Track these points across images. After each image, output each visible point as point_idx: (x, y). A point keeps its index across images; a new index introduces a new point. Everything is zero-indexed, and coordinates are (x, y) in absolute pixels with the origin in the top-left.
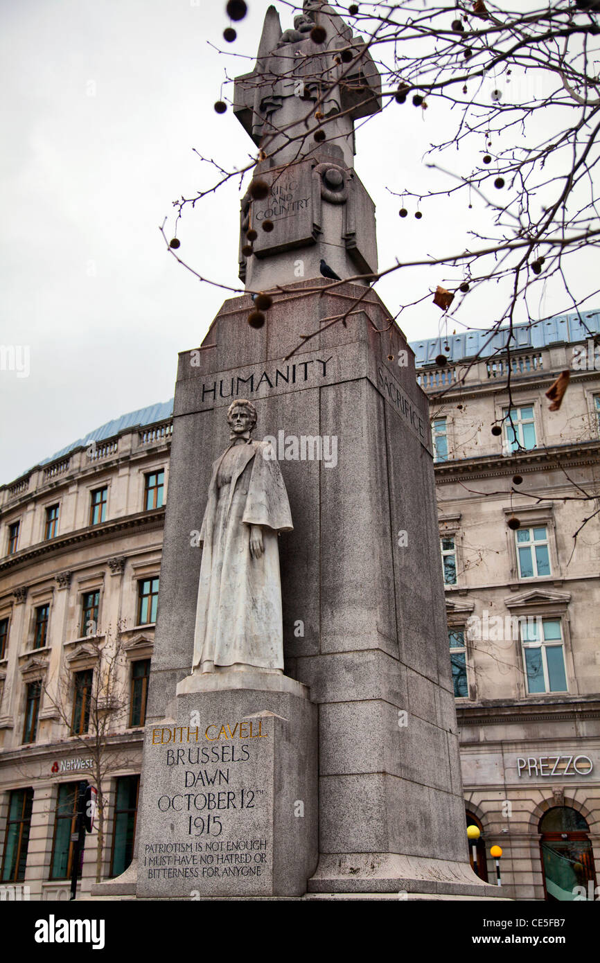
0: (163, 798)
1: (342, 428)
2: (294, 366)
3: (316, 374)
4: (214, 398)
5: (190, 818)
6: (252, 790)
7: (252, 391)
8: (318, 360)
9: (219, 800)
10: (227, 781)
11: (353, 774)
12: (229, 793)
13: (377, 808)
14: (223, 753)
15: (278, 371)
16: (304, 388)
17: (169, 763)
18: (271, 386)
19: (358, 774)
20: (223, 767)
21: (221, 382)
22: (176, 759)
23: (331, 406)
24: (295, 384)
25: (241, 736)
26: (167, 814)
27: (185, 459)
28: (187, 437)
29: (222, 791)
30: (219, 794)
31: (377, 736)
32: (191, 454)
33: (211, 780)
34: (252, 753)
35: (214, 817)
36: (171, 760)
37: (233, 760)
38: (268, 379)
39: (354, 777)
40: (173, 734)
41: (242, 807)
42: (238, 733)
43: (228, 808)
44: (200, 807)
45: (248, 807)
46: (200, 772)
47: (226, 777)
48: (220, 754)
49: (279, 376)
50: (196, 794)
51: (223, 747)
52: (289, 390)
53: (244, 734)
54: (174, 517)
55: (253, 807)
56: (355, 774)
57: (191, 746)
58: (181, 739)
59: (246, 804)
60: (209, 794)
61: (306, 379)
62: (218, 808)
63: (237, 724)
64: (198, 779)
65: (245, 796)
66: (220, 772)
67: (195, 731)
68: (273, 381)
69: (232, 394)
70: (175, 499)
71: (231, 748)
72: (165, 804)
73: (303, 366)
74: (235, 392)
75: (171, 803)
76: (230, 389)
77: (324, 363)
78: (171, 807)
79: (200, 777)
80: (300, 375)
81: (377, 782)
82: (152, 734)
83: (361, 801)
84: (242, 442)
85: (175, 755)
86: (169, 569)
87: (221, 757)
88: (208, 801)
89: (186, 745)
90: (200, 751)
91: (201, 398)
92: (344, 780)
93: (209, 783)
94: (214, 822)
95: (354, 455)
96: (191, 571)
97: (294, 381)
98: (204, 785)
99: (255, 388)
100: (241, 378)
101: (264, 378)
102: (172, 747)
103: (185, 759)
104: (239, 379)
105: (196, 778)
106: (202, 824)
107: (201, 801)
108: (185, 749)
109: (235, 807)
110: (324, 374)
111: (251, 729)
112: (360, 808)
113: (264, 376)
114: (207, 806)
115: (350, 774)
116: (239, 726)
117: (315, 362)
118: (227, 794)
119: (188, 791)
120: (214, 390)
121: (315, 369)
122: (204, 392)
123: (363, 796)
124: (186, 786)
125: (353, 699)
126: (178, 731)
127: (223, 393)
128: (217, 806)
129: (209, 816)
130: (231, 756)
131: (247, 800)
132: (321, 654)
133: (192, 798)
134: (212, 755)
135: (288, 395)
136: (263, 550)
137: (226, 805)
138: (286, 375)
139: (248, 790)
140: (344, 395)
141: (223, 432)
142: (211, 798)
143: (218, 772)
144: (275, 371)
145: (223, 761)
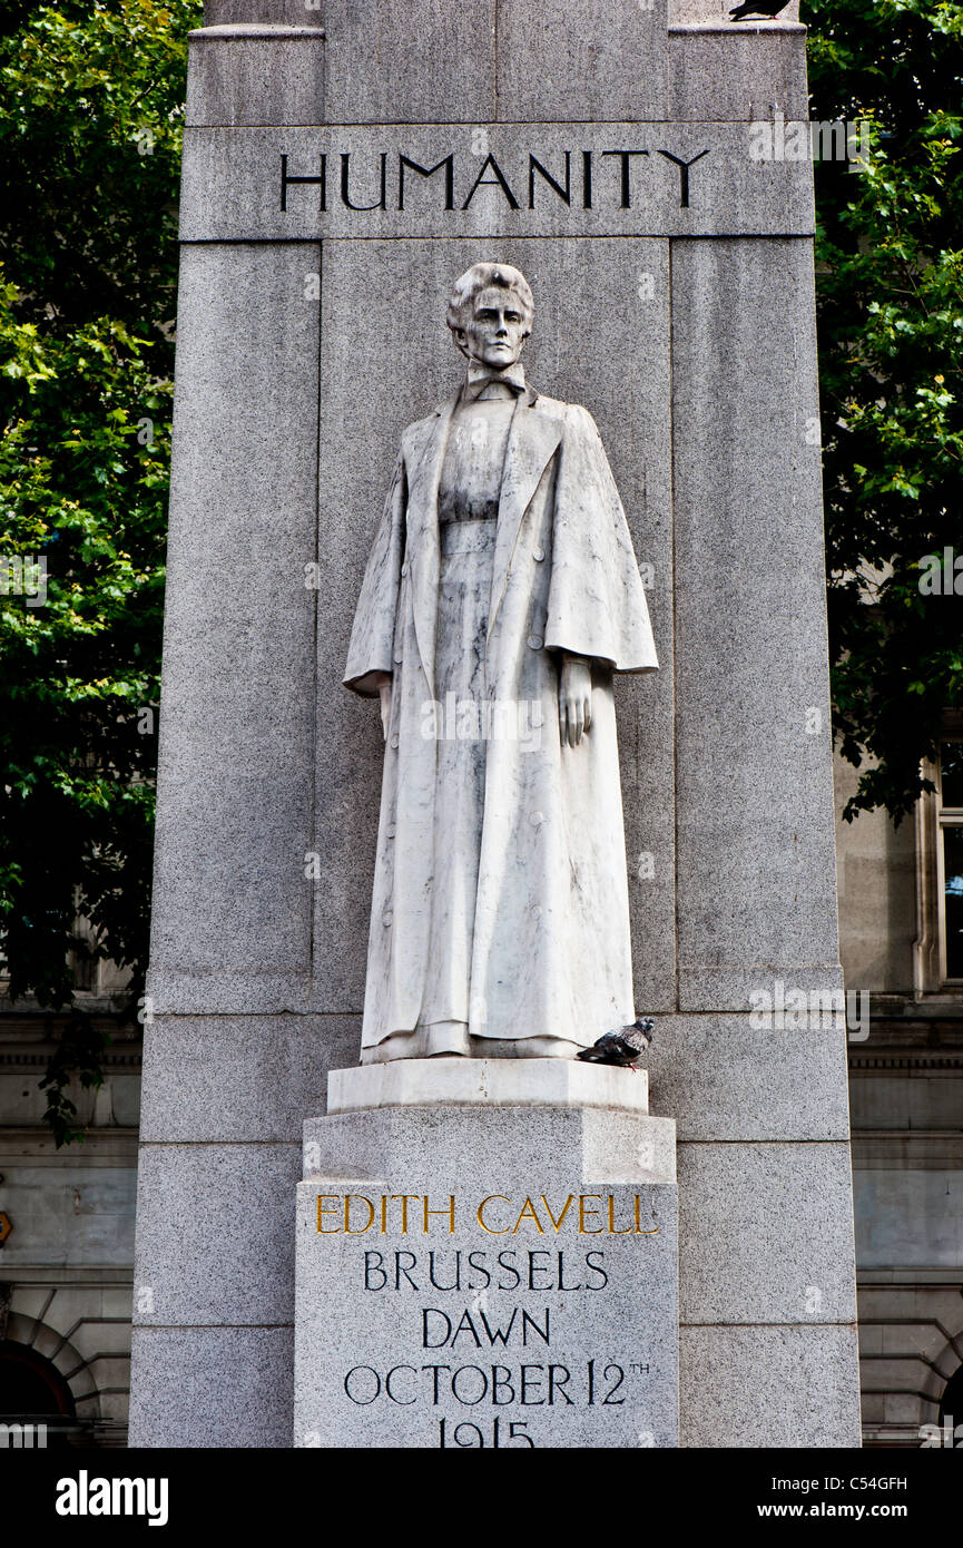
0: (358, 1371)
1: (740, 374)
2: (587, 156)
3: (659, 196)
4: (323, 208)
5: (442, 1423)
6: (618, 1362)
7: (449, 205)
8: (665, 153)
9: (524, 1384)
10: (547, 1339)
11: (771, 1325)
12: (551, 1368)
13: (836, 1407)
14: (531, 1269)
15: (534, 162)
16: (619, 230)
17: (372, 1286)
18: (514, 205)
19: (784, 1324)
20: (535, 1305)
21: (345, 158)
22: (392, 1276)
23: (704, 298)
24: (593, 213)
25: (582, 1229)
26: (372, 1411)
27: (227, 385)
28: (231, 315)
29: (532, 1361)
30: (523, 1368)
31: (838, 1232)
32: (248, 371)
33: (499, 1333)
34: (614, 1271)
35: (512, 1425)
36: (376, 1279)
37: (561, 1287)
38: (502, 181)
39: (774, 1332)
40: (378, 1211)
41: (591, 1402)
42: (572, 1221)
43: (551, 1403)
44: (471, 1398)
45: (606, 1402)
46: (466, 1313)
47: (544, 1330)
48: (524, 1270)
49: (538, 177)
50: (455, 1366)
51: (531, 1254)
52: (572, 227)
53: (593, 1223)
54: (199, 561)
55: (620, 1402)
56: (775, 1324)
57: (436, 1245)
58: (405, 1224)
59: (600, 1396)
60: (494, 1368)
61: (626, 203)
62: (523, 1402)
63: (571, 1196)
64: (460, 1328)
65: (598, 1376)
66: (525, 1314)
67: (448, 1208)
68: (521, 192)
69: (383, 204)
70: (200, 505)
71: (557, 1256)
72: (364, 1385)
73: (616, 161)
74: (391, 199)
75: (384, 1385)
76: (375, 187)
77: (685, 168)
78: (384, 1394)
79: (466, 1324)
80: (606, 186)
81: (835, 1347)
82: (313, 1206)
83: (790, 1389)
84: (503, 393)
85: (389, 1266)
86: (189, 718)
87: (525, 1277)
88: (492, 1383)
89: (419, 1241)
90: (464, 1260)
91: (277, 199)
92: (745, 1339)
93: (493, 1341)
94: (512, 1435)
95: (775, 461)
96: (263, 732)
97: (588, 203)
98: (479, 1345)
99: (458, 200)
100: (412, 158)
101: (490, 174)
102: (380, 1246)
103: (420, 1275)
104: (404, 160)
105: (455, 1326)
106: (478, 1439)
107: (471, 1385)
108: (417, 1254)
109: (569, 1402)
110: (685, 202)
111: (611, 1214)
112: (790, 1407)
113: (489, 168)
114: (489, 1397)
115: (763, 1324)
116: (575, 1203)
117: (655, 157)
118: (547, 1371)
119: (432, 1357)
120: (321, 180)
121: (653, 179)
122: (286, 180)
123: (797, 1379)
124: (425, 1345)
125: (772, 1136)
126: (395, 1206)
127: (351, 194)
128: (518, 1396)
129: (496, 1421)
130: (553, 1279)
131: (603, 1387)
132: (678, 1011)
133: (445, 1378)
134: (498, 1273)
135: (569, 243)
136: (588, 728)
137: (546, 1396)
138: (561, 180)
139: (606, 1362)
140: (744, 277)
141: (354, 322)
142: (502, 1375)
143: (520, 1316)
144: (524, 156)
145: (531, 1287)
